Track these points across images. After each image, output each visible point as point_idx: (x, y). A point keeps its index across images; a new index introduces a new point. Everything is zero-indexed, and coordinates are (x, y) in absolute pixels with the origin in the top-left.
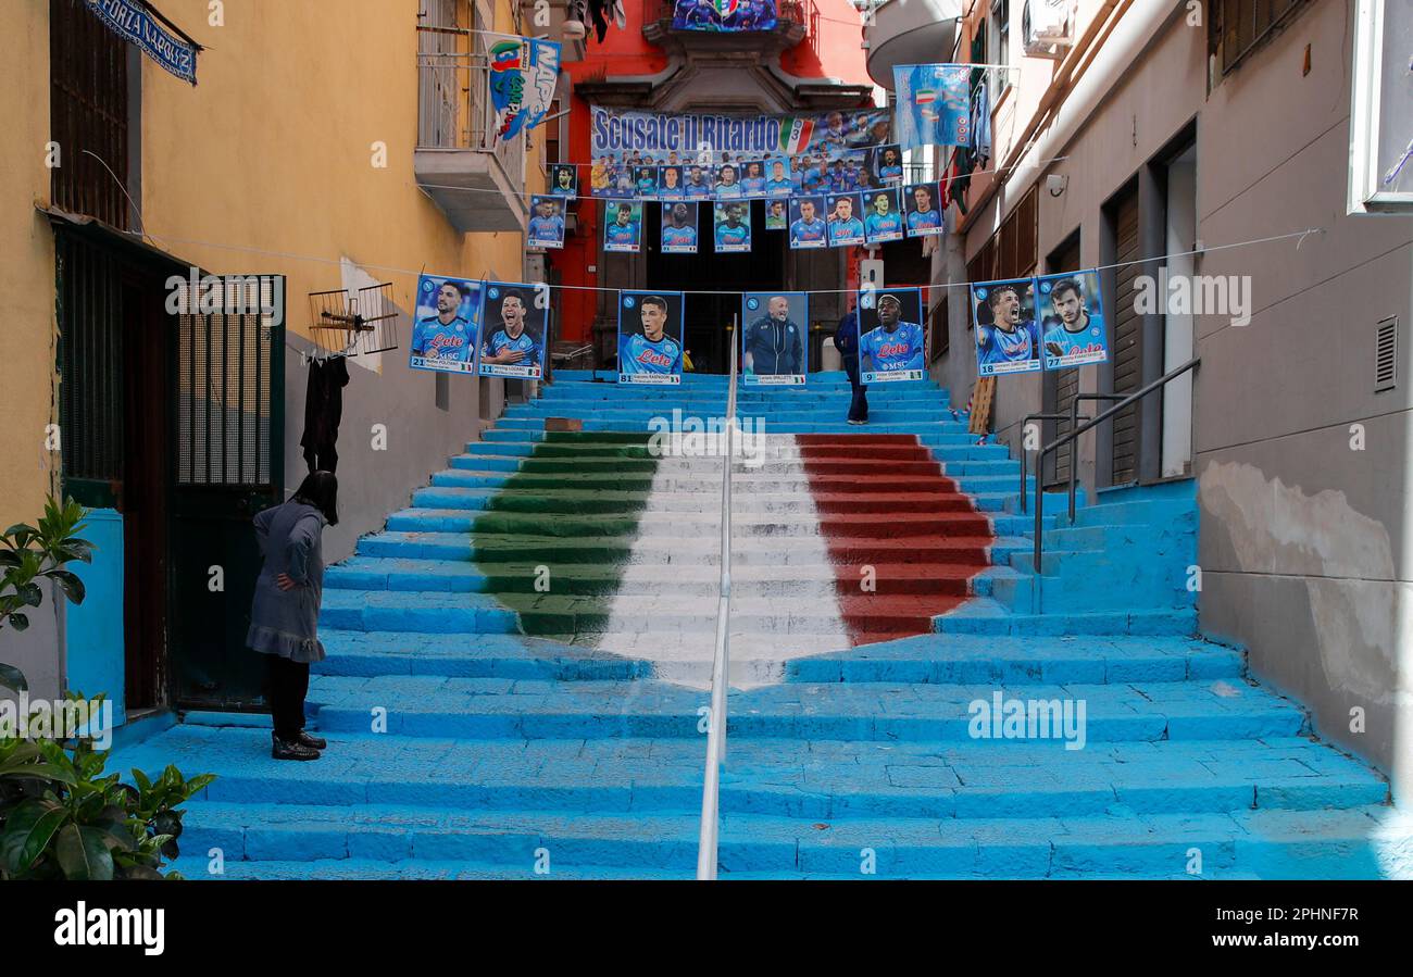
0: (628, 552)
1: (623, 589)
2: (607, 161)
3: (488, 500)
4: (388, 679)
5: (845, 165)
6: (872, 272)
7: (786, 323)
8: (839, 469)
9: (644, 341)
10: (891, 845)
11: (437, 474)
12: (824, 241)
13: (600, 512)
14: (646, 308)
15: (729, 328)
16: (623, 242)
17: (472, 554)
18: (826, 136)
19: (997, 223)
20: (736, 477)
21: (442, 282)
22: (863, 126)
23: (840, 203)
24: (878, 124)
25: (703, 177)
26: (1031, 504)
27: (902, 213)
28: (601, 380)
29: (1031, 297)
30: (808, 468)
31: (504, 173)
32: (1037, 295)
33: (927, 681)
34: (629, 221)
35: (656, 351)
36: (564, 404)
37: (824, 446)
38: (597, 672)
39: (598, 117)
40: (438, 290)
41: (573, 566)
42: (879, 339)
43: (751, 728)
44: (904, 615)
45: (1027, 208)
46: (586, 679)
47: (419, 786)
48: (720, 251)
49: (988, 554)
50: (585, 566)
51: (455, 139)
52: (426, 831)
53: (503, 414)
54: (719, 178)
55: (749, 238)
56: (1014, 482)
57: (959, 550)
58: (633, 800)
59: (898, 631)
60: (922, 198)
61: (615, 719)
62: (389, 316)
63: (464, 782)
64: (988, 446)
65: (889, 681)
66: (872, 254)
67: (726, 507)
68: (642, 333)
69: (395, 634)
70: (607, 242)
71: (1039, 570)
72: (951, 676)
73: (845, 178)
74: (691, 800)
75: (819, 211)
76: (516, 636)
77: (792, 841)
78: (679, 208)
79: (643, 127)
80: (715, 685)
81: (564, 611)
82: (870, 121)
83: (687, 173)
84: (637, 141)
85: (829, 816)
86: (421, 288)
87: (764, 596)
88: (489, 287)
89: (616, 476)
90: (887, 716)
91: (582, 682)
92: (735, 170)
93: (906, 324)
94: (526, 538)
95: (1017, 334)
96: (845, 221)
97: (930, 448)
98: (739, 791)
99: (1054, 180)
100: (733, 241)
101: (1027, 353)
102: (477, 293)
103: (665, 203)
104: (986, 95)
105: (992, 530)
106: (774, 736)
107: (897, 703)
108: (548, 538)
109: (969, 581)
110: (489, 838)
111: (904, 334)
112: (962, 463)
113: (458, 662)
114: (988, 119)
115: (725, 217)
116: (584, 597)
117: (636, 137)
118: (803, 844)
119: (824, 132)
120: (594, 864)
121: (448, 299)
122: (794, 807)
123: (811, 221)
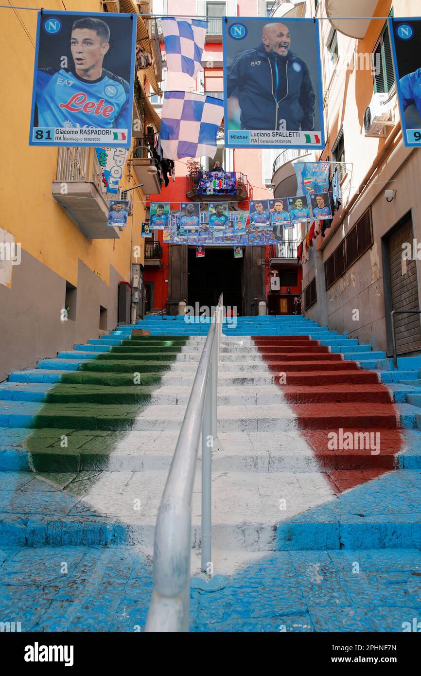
0: (150, 395)
2: (170, 231)
3: (80, 365)
5: (265, 232)
11: (62, 352)
12: (268, 223)
13: (145, 372)
17: (45, 397)
20: (224, 354)
23: (277, 204)
28: (166, 319)
30: (260, 349)
34: (163, 214)
37: (265, 340)
73: (266, 237)
75: (265, 208)
81: (72, 450)
87: (243, 431)
89: (159, 354)
94: (91, 386)
96: (279, 213)
97: (319, 341)
99: (388, 192)
105: (380, 379)
115: (214, 212)
116: (104, 433)
123: (261, 213)
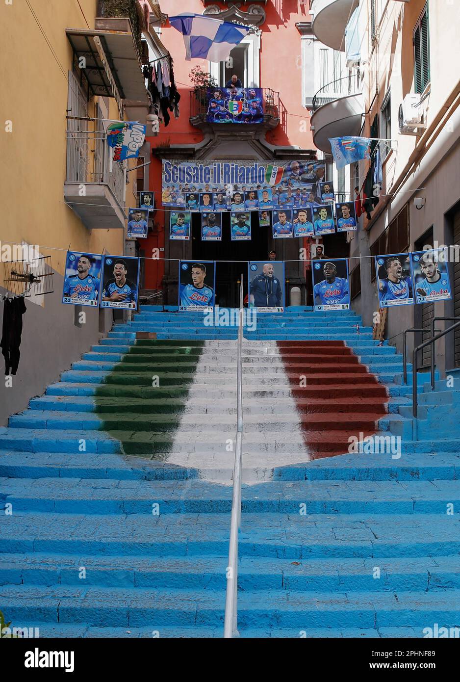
0: (184, 406)
1: (180, 428)
2: (171, 190)
3: (104, 378)
4: (47, 480)
5: (301, 191)
7: (272, 279)
8: (301, 360)
9: (193, 288)
10: (337, 574)
11: (75, 363)
12: (291, 234)
13: (168, 385)
14: (194, 270)
15: (239, 282)
16: (180, 235)
17: (94, 408)
18: (290, 175)
19: (387, 224)
20: (244, 365)
21: (80, 255)
22: (311, 170)
23: (300, 213)
24: (319, 169)
25: (224, 199)
26: (410, 379)
27: (335, 219)
28: (167, 311)
29: (408, 263)
30: (284, 359)
31: (114, 196)
32: (411, 263)
33: (354, 480)
34: (183, 223)
35: (200, 294)
36: (146, 324)
37: (293, 347)
38: (166, 475)
39: (166, 166)
40: (78, 260)
41: (152, 415)
42: (324, 287)
43: (255, 507)
44: (341, 442)
45: (402, 218)
46: (160, 479)
47: (65, 542)
48: (234, 240)
49: (386, 407)
50: (159, 415)
51: (86, 177)
52: (68, 568)
53: (112, 330)
54: (233, 200)
55: (250, 232)
56: (400, 367)
57: (370, 405)
58: (187, 549)
59: (335, 451)
60: (345, 211)
61: (177, 502)
62: (49, 274)
63: (91, 539)
64: (384, 347)
65: (333, 479)
66: (317, 241)
67: (239, 382)
68: (192, 283)
69: (50, 454)
70: (171, 234)
71: (415, 415)
72: (368, 476)
73: (302, 198)
74: (222, 549)
75: (289, 218)
76: (120, 455)
77: (279, 572)
78: (211, 216)
79: (191, 171)
80: (235, 482)
81: (147, 441)
82: (314, 167)
83: (215, 197)
84: (187, 178)
85: (301, 557)
86: (68, 259)
87: (260, 431)
88: (106, 258)
89: (176, 364)
90: (333, 500)
91: (157, 481)
92: (242, 195)
93: (339, 278)
94: (125, 399)
95: (401, 284)
96: (303, 223)
97: (352, 348)
98: (249, 544)
99: (417, 201)
100: (241, 234)
101: (406, 295)
102: (99, 262)
103: (203, 213)
104: (379, 155)
105: (388, 393)
106: (268, 511)
107: (338, 492)
108: (137, 399)
109: (376, 422)
110: (105, 572)
111: (338, 284)
112: (370, 356)
113: (87, 470)
114: (381, 169)
115: (236, 221)
116: (158, 433)
117: (186, 176)
118: (286, 574)
119: (289, 173)
120: (166, 586)
121: (83, 265)
122: (280, 552)
123: (284, 223)
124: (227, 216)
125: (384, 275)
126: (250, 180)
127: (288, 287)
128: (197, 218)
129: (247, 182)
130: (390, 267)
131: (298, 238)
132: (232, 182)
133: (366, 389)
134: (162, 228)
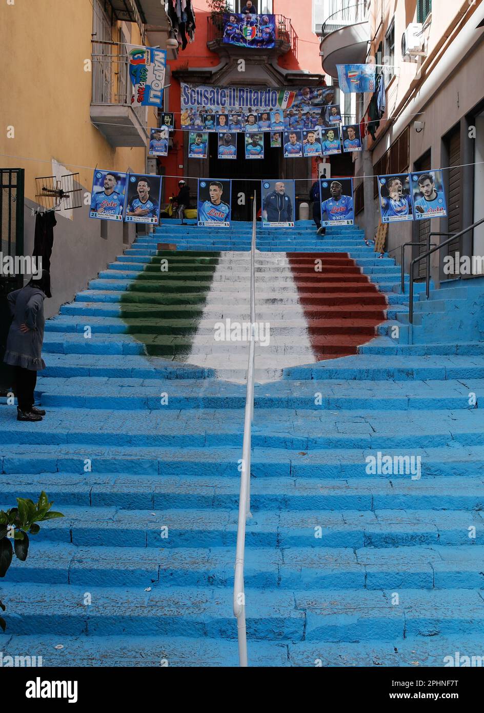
0: (201, 313)
1: (200, 332)
2: (189, 111)
3: (128, 286)
4: (78, 379)
5: (311, 115)
6: (325, 170)
7: (284, 196)
9: (211, 205)
10: (339, 463)
11: (101, 272)
12: (301, 154)
14: (212, 187)
15: (252, 198)
16: (198, 153)
17: (120, 314)
18: (302, 100)
19: (388, 146)
20: (257, 274)
21: (106, 173)
22: (320, 95)
23: (310, 135)
24: (328, 94)
25: (239, 120)
26: (407, 289)
27: (341, 140)
28: (186, 224)
29: (408, 183)
30: (293, 269)
31: (136, 117)
32: (411, 182)
33: (355, 379)
34: (201, 142)
35: (217, 210)
36: (167, 236)
37: (301, 258)
38: (186, 375)
39: (185, 89)
40: (104, 177)
41: (173, 320)
42: (331, 204)
43: (266, 403)
44: (343, 345)
45: (404, 137)
46: (181, 379)
47: (95, 435)
48: (248, 158)
49: (385, 314)
50: (179, 320)
51: (111, 99)
52: (98, 458)
53: (135, 241)
54: (247, 121)
55: (263, 152)
56: (399, 277)
57: (370, 312)
58: (206, 441)
59: (340, 354)
60: (351, 132)
61: (196, 399)
62: (78, 190)
63: (118, 432)
64: (384, 259)
65: (336, 379)
66: (324, 160)
67: (252, 290)
68: (210, 200)
69: (81, 356)
70: (190, 153)
71: (411, 321)
72: (367, 376)
73: (311, 121)
74: (237, 441)
75: (299, 139)
76: (143, 356)
77: (287, 461)
78: (227, 136)
79: (207, 94)
80: (249, 381)
81: (168, 343)
82: (324, 93)
83: (230, 118)
84: (204, 101)
85: (307, 448)
86: (95, 176)
87: (271, 336)
88: (131, 176)
89: (194, 274)
90: (336, 397)
91: (178, 380)
92: (255, 117)
93: (345, 196)
94: (148, 305)
95: (401, 202)
96: (312, 144)
97: (355, 260)
98: (261, 436)
99: (417, 124)
100: (255, 153)
101: (406, 211)
102: (124, 179)
103: (220, 133)
104: (383, 80)
105: (387, 301)
106: (278, 407)
107: (343, 390)
108: (159, 306)
109: (376, 327)
110: (132, 461)
111: (344, 202)
112: (371, 267)
113: (113, 370)
114: (384, 92)
115: (250, 141)
116: (179, 336)
117: (204, 99)
118: (294, 463)
119: (300, 98)
120: (187, 474)
121: (109, 183)
122: (289, 444)
123: (295, 143)
124: (241, 136)
125: (386, 193)
126: (263, 104)
127: (298, 202)
128: (213, 137)
129: (261, 105)
130: (391, 186)
131: (307, 157)
132: (247, 105)
133: (367, 298)
134: (181, 146)
